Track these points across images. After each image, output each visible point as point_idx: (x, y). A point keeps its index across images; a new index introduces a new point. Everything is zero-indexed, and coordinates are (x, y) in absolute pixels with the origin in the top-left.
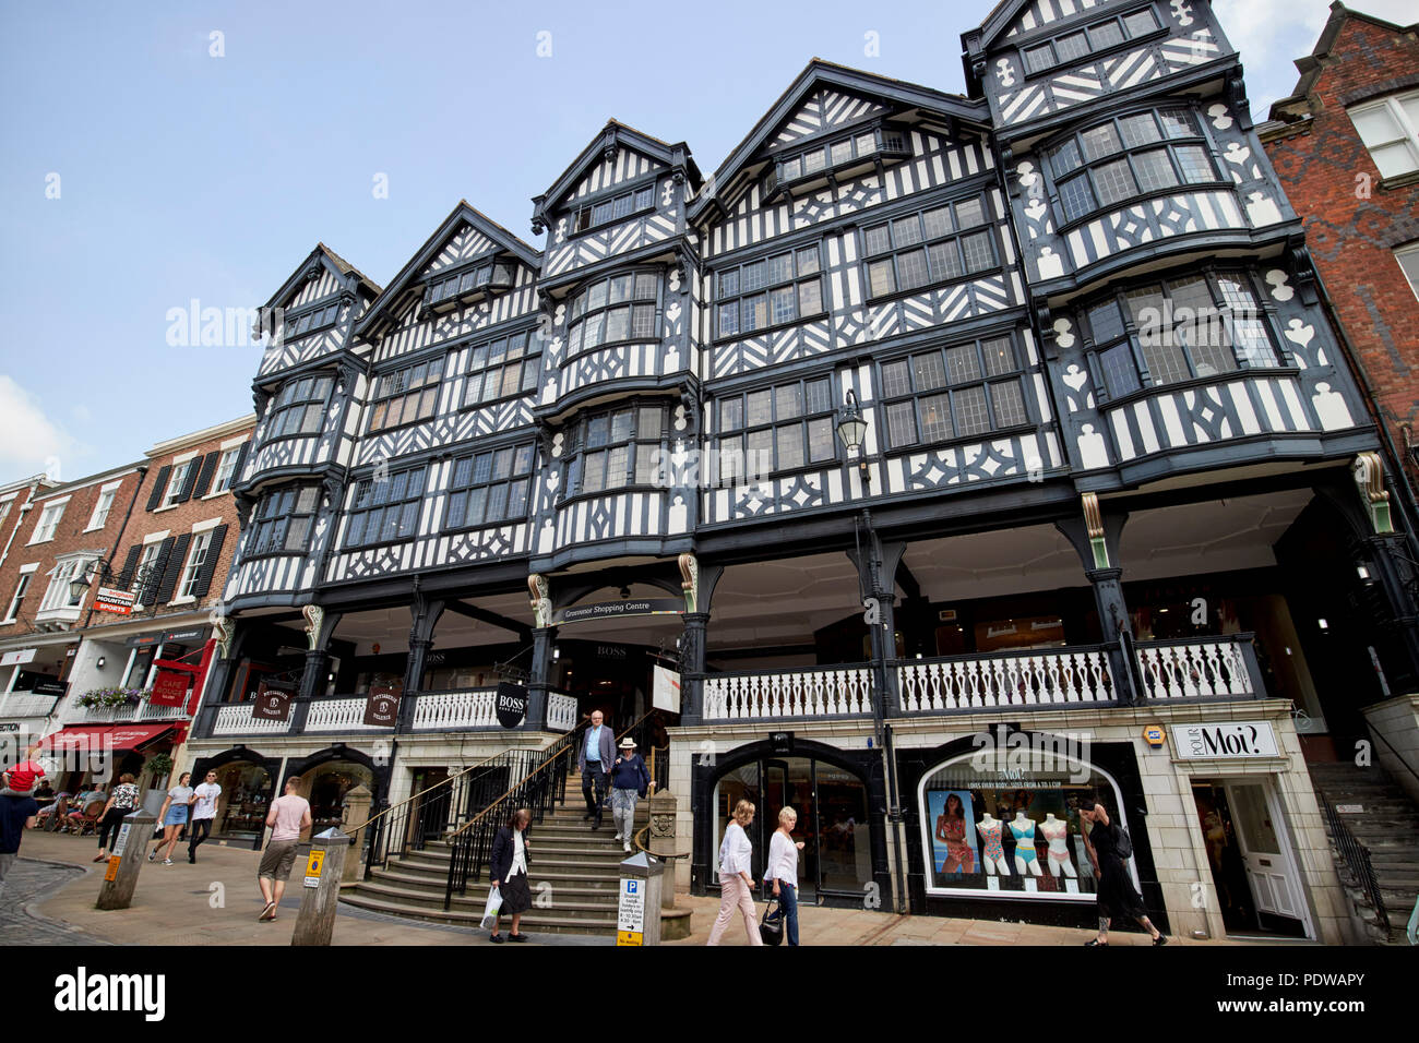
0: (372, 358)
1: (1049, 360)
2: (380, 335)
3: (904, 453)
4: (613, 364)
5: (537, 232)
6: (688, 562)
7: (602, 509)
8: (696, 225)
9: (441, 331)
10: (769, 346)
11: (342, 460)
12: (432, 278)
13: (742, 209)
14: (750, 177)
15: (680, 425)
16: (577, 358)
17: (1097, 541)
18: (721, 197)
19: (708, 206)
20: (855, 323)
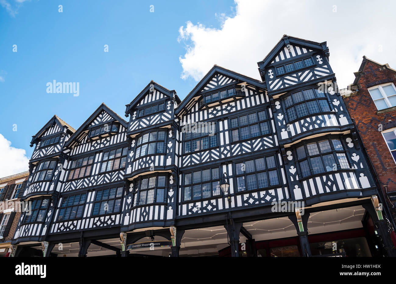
0: (70, 154)
1: (285, 164)
2: (73, 147)
3: (242, 193)
4: (150, 162)
5: (127, 116)
7: (145, 210)
8: (178, 115)
9: (94, 146)
10: (200, 156)
11: (58, 190)
12: (91, 128)
13: (193, 110)
14: (195, 100)
15: (171, 182)
16: (139, 159)
17: (300, 223)
18: (186, 107)
19: (182, 109)
20: (227, 150)
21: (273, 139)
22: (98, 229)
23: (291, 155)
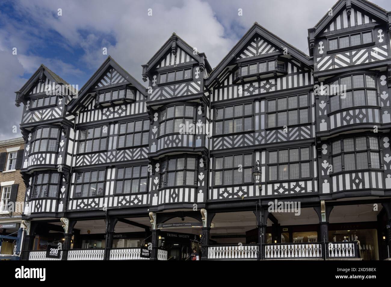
0: (75, 122)
1: (319, 158)
2: (78, 112)
3: (273, 183)
4: (177, 141)
5: (145, 80)
6: (204, 212)
7: (174, 192)
8: (208, 88)
9: (105, 114)
10: (233, 140)
11: (68, 163)
12: (99, 90)
13: (226, 84)
14: (229, 70)
15: (202, 165)
16: (164, 136)
17: (323, 214)
18: (218, 77)
19: (214, 80)
20: (262, 136)
21: (311, 130)
22: (124, 208)
23: (326, 149)
